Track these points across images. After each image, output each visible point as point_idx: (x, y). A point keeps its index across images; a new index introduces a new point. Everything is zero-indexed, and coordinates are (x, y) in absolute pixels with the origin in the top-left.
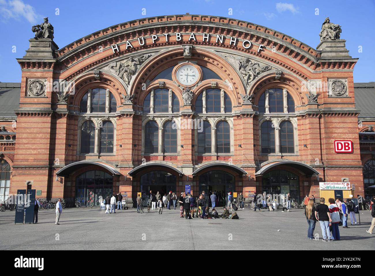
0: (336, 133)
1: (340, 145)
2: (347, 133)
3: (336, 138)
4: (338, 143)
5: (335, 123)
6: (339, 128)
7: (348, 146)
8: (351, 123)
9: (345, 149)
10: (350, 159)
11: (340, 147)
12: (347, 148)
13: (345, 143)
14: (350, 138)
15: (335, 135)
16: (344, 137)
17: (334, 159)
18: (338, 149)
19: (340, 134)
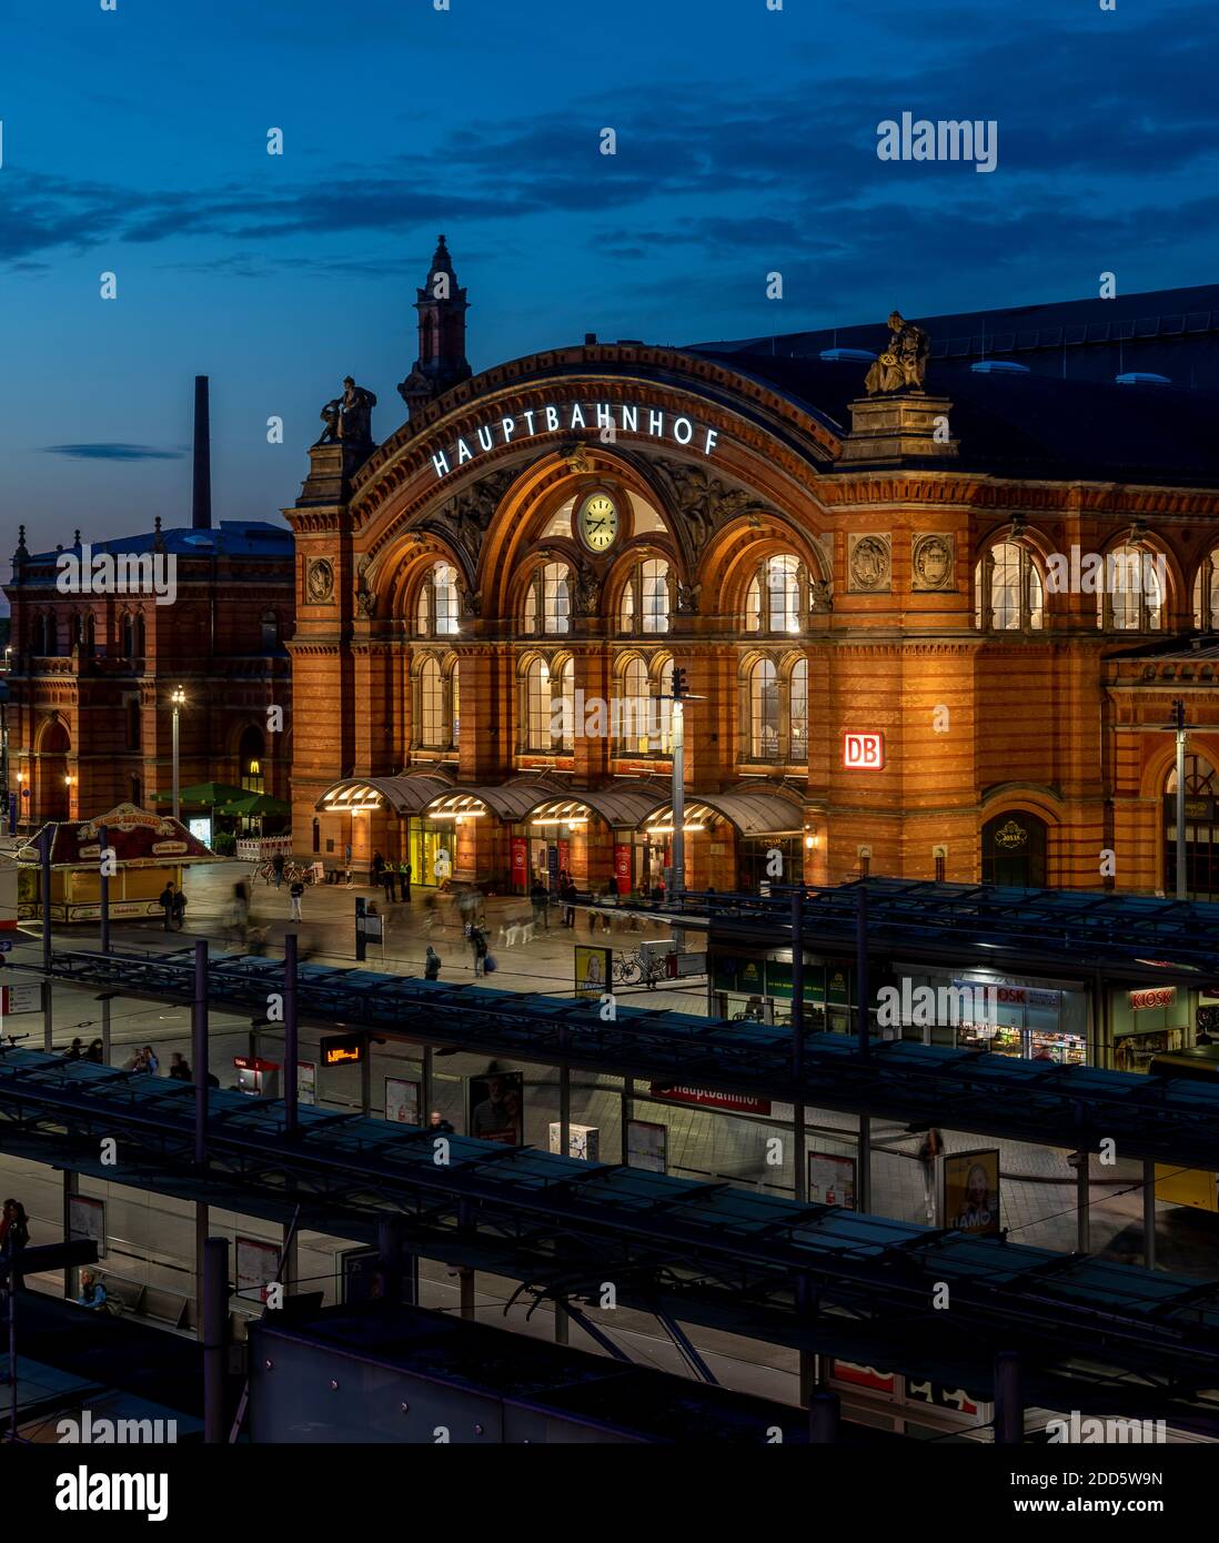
0: (852, 708)
1: (855, 744)
2: (876, 709)
3: (852, 724)
4: (851, 740)
5: (854, 676)
6: (862, 692)
7: (871, 750)
8: (886, 675)
9: (866, 761)
10: (880, 791)
11: (855, 755)
12: (870, 756)
13: (866, 740)
14: (883, 725)
15: (850, 714)
16: (869, 720)
17: (845, 789)
18: (851, 760)
19: (860, 713)
